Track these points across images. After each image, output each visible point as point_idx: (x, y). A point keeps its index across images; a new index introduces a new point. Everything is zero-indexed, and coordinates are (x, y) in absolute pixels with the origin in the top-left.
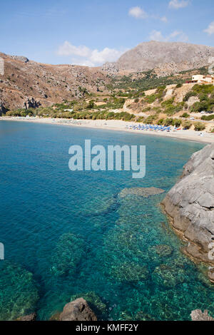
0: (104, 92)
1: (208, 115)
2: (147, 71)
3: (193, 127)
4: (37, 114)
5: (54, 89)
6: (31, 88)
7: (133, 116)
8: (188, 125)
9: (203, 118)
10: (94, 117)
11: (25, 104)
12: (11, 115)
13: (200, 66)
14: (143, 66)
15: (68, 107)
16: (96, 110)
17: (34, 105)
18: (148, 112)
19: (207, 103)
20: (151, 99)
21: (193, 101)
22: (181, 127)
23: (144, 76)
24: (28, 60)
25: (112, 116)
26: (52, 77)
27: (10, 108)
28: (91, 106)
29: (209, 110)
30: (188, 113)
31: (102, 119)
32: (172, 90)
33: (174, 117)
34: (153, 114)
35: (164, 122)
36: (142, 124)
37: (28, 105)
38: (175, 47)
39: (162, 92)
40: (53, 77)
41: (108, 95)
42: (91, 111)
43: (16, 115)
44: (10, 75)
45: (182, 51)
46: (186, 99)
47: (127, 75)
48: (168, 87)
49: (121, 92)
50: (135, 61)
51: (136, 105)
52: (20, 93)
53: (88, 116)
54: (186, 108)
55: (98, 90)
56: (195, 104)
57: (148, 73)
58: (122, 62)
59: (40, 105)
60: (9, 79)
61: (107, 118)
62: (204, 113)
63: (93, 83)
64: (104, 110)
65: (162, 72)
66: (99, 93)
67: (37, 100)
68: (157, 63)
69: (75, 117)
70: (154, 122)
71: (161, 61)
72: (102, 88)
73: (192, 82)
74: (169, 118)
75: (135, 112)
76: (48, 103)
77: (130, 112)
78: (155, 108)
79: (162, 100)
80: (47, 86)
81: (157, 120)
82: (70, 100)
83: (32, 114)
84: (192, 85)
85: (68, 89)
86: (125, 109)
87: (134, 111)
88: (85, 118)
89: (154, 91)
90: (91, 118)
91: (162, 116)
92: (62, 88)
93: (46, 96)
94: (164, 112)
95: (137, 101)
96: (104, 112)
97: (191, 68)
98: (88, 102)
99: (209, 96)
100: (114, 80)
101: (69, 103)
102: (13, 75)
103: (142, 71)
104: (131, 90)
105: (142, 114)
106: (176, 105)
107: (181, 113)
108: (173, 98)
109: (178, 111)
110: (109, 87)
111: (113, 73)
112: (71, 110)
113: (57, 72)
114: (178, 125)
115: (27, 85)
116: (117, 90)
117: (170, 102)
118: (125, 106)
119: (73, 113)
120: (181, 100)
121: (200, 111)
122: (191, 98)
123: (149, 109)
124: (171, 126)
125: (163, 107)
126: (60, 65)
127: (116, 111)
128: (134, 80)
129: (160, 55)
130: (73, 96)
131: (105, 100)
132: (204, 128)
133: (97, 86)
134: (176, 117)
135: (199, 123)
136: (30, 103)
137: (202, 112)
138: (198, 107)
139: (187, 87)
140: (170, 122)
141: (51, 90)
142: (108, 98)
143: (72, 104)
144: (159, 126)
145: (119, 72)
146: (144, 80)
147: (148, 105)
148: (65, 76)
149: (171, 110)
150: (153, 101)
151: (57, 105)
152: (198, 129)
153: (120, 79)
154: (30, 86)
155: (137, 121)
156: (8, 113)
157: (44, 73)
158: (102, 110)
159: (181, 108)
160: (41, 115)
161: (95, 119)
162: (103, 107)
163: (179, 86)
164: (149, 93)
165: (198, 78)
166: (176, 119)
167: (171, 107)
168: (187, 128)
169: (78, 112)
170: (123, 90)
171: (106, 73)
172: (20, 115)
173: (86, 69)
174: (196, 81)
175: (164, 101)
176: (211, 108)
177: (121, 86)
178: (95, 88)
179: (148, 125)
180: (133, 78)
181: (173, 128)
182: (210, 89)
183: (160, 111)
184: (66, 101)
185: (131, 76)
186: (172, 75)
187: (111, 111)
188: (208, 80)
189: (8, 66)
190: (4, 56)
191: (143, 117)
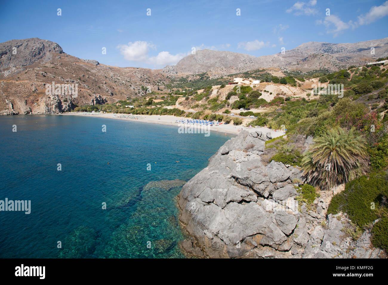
0: (164, 90)
1: (246, 111)
2: (201, 73)
3: (232, 122)
4: (101, 110)
5: (119, 88)
6: (100, 88)
7: (183, 112)
8: (228, 120)
9: (241, 114)
10: (150, 113)
11: (93, 101)
12: (78, 111)
13: (245, 71)
14: (198, 69)
15: (130, 104)
16: (153, 107)
17: (100, 102)
18: (197, 109)
19: (245, 102)
20: (199, 98)
21: (234, 99)
22: (223, 122)
23: (198, 77)
24: (99, 64)
25: (166, 112)
26: (118, 78)
27: (79, 105)
28: (150, 103)
29: (246, 107)
30: (230, 110)
31: (157, 114)
32: (217, 90)
33: (217, 113)
34: (200, 111)
35: (209, 118)
36: (190, 119)
37: (95, 102)
38: (224, 55)
39: (208, 91)
40: (120, 78)
41: (166, 94)
42: (148, 107)
43: (83, 111)
44: (81, 76)
45: (230, 58)
46: (228, 97)
47: (185, 77)
48: (214, 87)
49: (178, 91)
50: (192, 65)
51: (186, 103)
52: (89, 91)
53: (145, 112)
54: (228, 105)
55: (159, 89)
56: (236, 102)
57: (202, 76)
58: (180, 65)
59: (107, 101)
60: (80, 79)
61: (161, 114)
62: (242, 110)
63: (154, 83)
64: (161, 106)
65: (213, 75)
66: (160, 92)
67: (104, 97)
68: (210, 67)
69: (134, 113)
70: (201, 117)
71: (213, 66)
72: (162, 87)
73: (234, 83)
74: (213, 113)
75: (186, 108)
76: (114, 100)
77: (181, 108)
78: (202, 105)
79: (208, 98)
80: (114, 85)
81: (203, 116)
82: (134, 97)
83: (97, 110)
84: (233, 86)
85: (132, 88)
86: (177, 106)
87: (184, 107)
88: (143, 114)
89: (202, 91)
90: (148, 113)
91: (207, 112)
92: (127, 87)
93: (112, 94)
94: (210, 109)
95: (187, 99)
96: (159, 108)
97: (238, 72)
98: (148, 99)
99: (247, 95)
100: (173, 81)
101: (131, 100)
102: (84, 76)
103: (197, 74)
104: (187, 89)
105: (191, 110)
106: (220, 102)
107: (224, 110)
108: (218, 97)
109: (221, 108)
110: (168, 87)
111: (173, 74)
112: (131, 107)
113: (124, 74)
114: (220, 120)
115: (95, 84)
116: (175, 89)
117: (215, 100)
118: (177, 103)
119: (132, 109)
120: (224, 99)
121: (239, 108)
122: (233, 97)
123: (197, 106)
124: (214, 121)
125: (209, 104)
126: (126, 68)
127: (170, 108)
128: (190, 81)
129: (212, 61)
130: (136, 94)
131: (163, 98)
132: (241, 123)
133: (158, 85)
134: (220, 113)
135: (237, 119)
136: (97, 100)
137: (241, 109)
138: (238, 105)
139: (229, 88)
140: (214, 118)
141: (117, 88)
142: (166, 96)
143: (134, 101)
144: (205, 121)
145: (178, 74)
146: (198, 81)
147: (197, 102)
148: (130, 77)
149: (216, 107)
150: (201, 99)
151: (120, 102)
152: (237, 124)
153: (178, 79)
154: (98, 85)
155: (187, 116)
156: (76, 108)
157: (112, 74)
158: (158, 106)
159: (223, 106)
160: (105, 111)
161: (151, 114)
162: (160, 103)
163: (223, 86)
164: (200, 92)
165: (239, 80)
166: (219, 115)
167: (215, 104)
168: (228, 122)
169: (137, 108)
170: (180, 89)
171: (166, 75)
172: (86, 111)
173: (149, 71)
174: (237, 83)
175: (210, 99)
176: (249, 106)
177: (179, 86)
178: (156, 87)
179: (195, 120)
180: (190, 79)
181: (216, 122)
182: (247, 90)
183: (207, 108)
184: (129, 98)
185: (188, 77)
186: (222, 78)
187: (166, 107)
188: (247, 82)
189: (80, 69)
190: (77, 60)
191: (191, 113)
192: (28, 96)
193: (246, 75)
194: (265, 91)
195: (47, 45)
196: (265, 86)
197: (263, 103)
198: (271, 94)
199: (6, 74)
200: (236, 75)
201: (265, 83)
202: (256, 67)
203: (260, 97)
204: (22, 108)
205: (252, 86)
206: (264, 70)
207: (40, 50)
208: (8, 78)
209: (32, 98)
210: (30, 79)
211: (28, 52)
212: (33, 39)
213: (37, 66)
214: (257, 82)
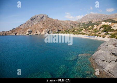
1: (106, 33)
3: (102, 37)
4: (60, 33)
6: (59, 27)
9: (105, 34)
13: (104, 20)
15: (67, 31)
17: (59, 31)
19: (106, 30)
20: (90, 29)
22: (98, 37)
24: (58, 20)
25: (79, 34)
28: (74, 31)
30: (101, 33)
32: (96, 26)
33: (96, 34)
36: (87, 36)
38: (97, 15)
39: (93, 27)
40: (64, 24)
43: (54, 33)
45: (99, 16)
46: (100, 29)
50: (86, 19)
51: (86, 31)
52: (56, 28)
54: (100, 31)
56: (103, 30)
57: (90, 22)
58: (82, 19)
60: (53, 24)
61: (78, 34)
62: (105, 33)
65: (93, 21)
66: (76, 28)
67: (60, 30)
71: (93, 19)
72: (77, 26)
77: (84, 32)
78: (91, 31)
79: (93, 29)
80: (63, 26)
81: (92, 35)
82: (68, 29)
83: (58, 33)
84: (102, 25)
85: (68, 27)
86: (83, 32)
89: (91, 27)
90: (73, 34)
91: (93, 33)
92: (66, 26)
93: (62, 29)
95: (86, 29)
96: (77, 33)
97: (102, 20)
99: (107, 28)
100: (80, 24)
103: (88, 21)
104: (85, 26)
105: (87, 33)
106: (97, 30)
107: (99, 33)
108: (96, 28)
110: (79, 26)
111: (80, 22)
113: (65, 22)
114: (97, 36)
115: (57, 26)
116: (81, 27)
117: (95, 30)
118: (83, 31)
119: (69, 33)
120: (98, 29)
122: (102, 28)
123: (89, 32)
127: (80, 32)
129: (93, 17)
131: (78, 29)
134: (97, 34)
135: (104, 36)
136: (58, 30)
139: (100, 26)
140: (95, 35)
141: (64, 27)
143: (69, 30)
145: (82, 22)
146: (88, 24)
148: (67, 23)
150: (91, 29)
151: (65, 31)
155: (86, 35)
157: (62, 23)
159: (98, 31)
161: (75, 34)
162: (77, 31)
163: (98, 25)
164: (89, 27)
165: (104, 23)
167: (96, 31)
168: (100, 37)
170: (83, 27)
171: (78, 22)
173: (73, 21)
177: (82, 25)
178: (75, 26)
179: (89, 36)
181: (96, 37)
182: (107, 26)
183: (93, 32)
184: (67, 30)
185: (85, 23)
186: (96, 22)
187: (79, 32)
188: (106, 23)
189: (53, 21)
190: (52, 19)
191: (88, 34)
192: (40, 30)
193: (105, 21)
194: (114, 26)
195: (44, 16)
196: (114, 24)
197: (113, 30)
198: (116, 27)
199: (35, 24)
200: (102, 21)
201: (113, 23)
202: (109, 18)
203: (112, 28)
204: (39, 33)
205: (108, 25)
206: (112, 19)
207: (43, 17)
208: (35, 25)
209: (41, 30)
210: (40, 25)
211: (40, 18)
212: (41, 14)
213: (42, 21)
214: (110, 23)
